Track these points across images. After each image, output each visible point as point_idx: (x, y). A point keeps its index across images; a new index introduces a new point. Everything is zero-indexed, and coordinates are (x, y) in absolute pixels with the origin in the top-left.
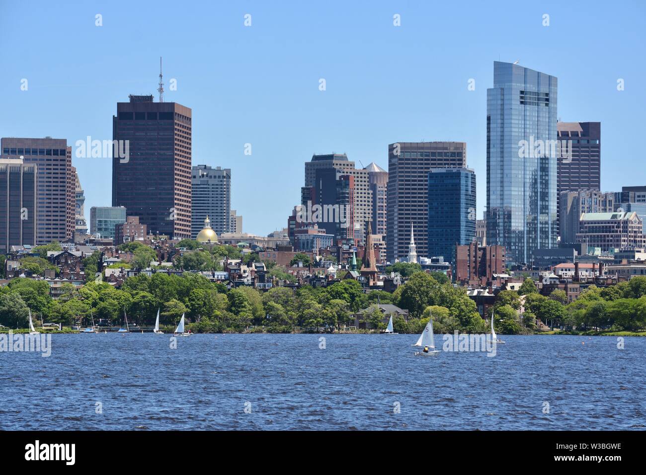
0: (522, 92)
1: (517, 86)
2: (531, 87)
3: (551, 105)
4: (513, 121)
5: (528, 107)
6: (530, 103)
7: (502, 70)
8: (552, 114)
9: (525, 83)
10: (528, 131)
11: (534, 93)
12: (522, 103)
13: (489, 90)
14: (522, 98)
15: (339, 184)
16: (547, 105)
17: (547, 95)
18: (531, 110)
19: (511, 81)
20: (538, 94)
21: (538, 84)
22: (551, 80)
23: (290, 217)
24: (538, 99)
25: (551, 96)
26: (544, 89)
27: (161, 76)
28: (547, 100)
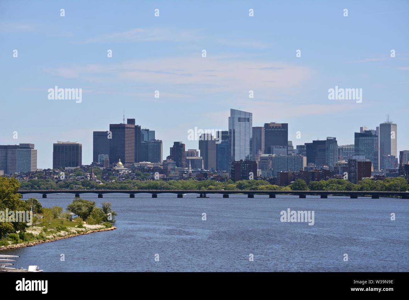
0: (239, 118)
1: (237, 116)
2: (242, 116)
3: (250, 121)
4: (236, 127)
5: (241, 122)
6: (242, 121)
7: (233, 111)
8: (251, 124)
9: (240, 115)
10: (241, 129)
11: (244, 118)
12: (239, 121)
13: (229, 117)
14: (239, 120)
15: (180, 146)
16: (248, 121)
17: (248, 118)
18: (242, 123)
19: (235, 115)
20: (245, 118)
21: (245, 115)
22: (250, 114)
23: (167, 157)
24: (245, 120)
25: (250, 119)
26: (247, 117)
27: (124, 116)
28: (249, 120)
